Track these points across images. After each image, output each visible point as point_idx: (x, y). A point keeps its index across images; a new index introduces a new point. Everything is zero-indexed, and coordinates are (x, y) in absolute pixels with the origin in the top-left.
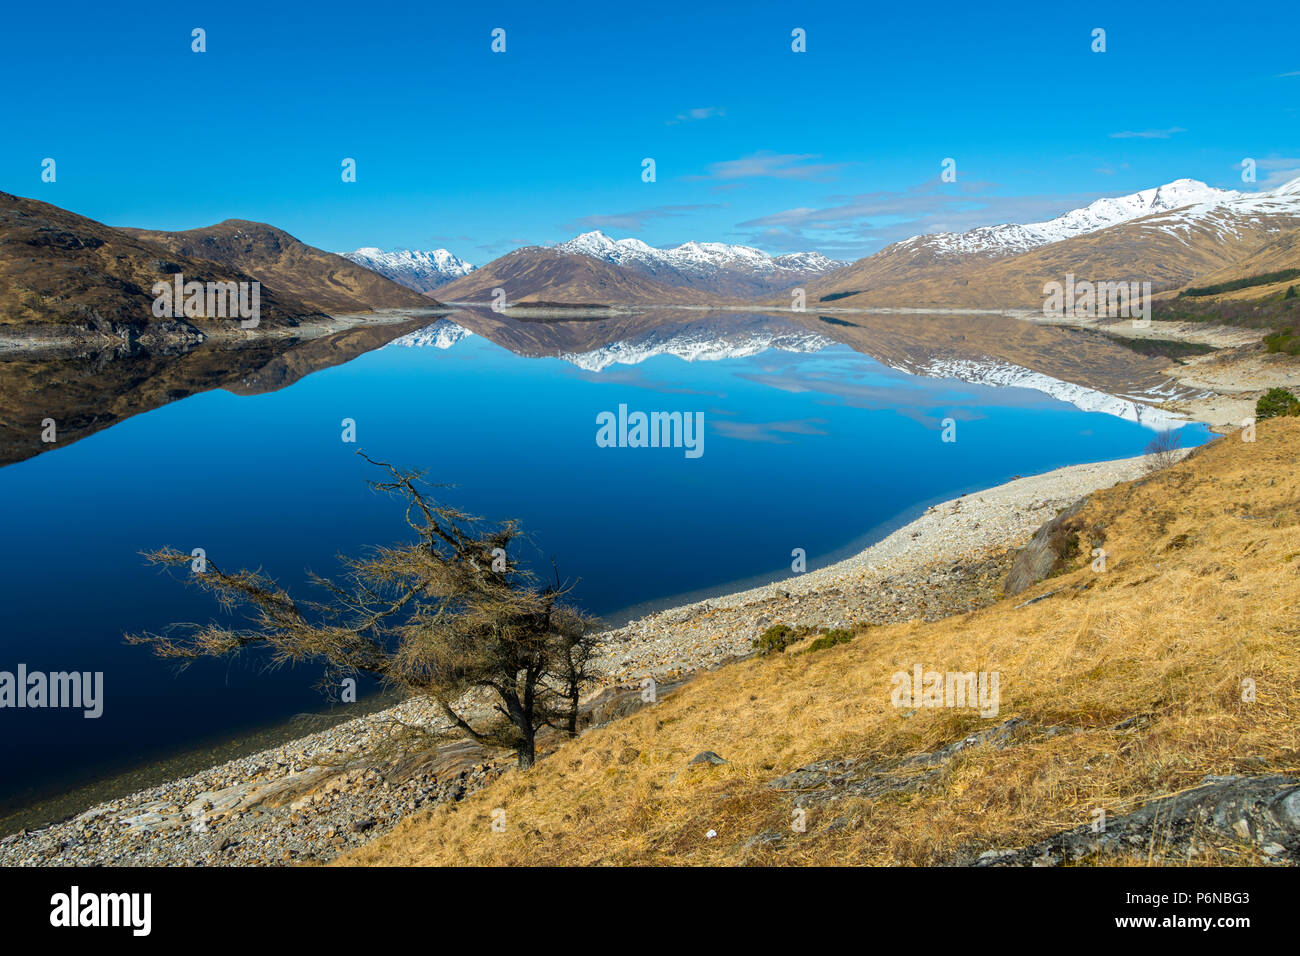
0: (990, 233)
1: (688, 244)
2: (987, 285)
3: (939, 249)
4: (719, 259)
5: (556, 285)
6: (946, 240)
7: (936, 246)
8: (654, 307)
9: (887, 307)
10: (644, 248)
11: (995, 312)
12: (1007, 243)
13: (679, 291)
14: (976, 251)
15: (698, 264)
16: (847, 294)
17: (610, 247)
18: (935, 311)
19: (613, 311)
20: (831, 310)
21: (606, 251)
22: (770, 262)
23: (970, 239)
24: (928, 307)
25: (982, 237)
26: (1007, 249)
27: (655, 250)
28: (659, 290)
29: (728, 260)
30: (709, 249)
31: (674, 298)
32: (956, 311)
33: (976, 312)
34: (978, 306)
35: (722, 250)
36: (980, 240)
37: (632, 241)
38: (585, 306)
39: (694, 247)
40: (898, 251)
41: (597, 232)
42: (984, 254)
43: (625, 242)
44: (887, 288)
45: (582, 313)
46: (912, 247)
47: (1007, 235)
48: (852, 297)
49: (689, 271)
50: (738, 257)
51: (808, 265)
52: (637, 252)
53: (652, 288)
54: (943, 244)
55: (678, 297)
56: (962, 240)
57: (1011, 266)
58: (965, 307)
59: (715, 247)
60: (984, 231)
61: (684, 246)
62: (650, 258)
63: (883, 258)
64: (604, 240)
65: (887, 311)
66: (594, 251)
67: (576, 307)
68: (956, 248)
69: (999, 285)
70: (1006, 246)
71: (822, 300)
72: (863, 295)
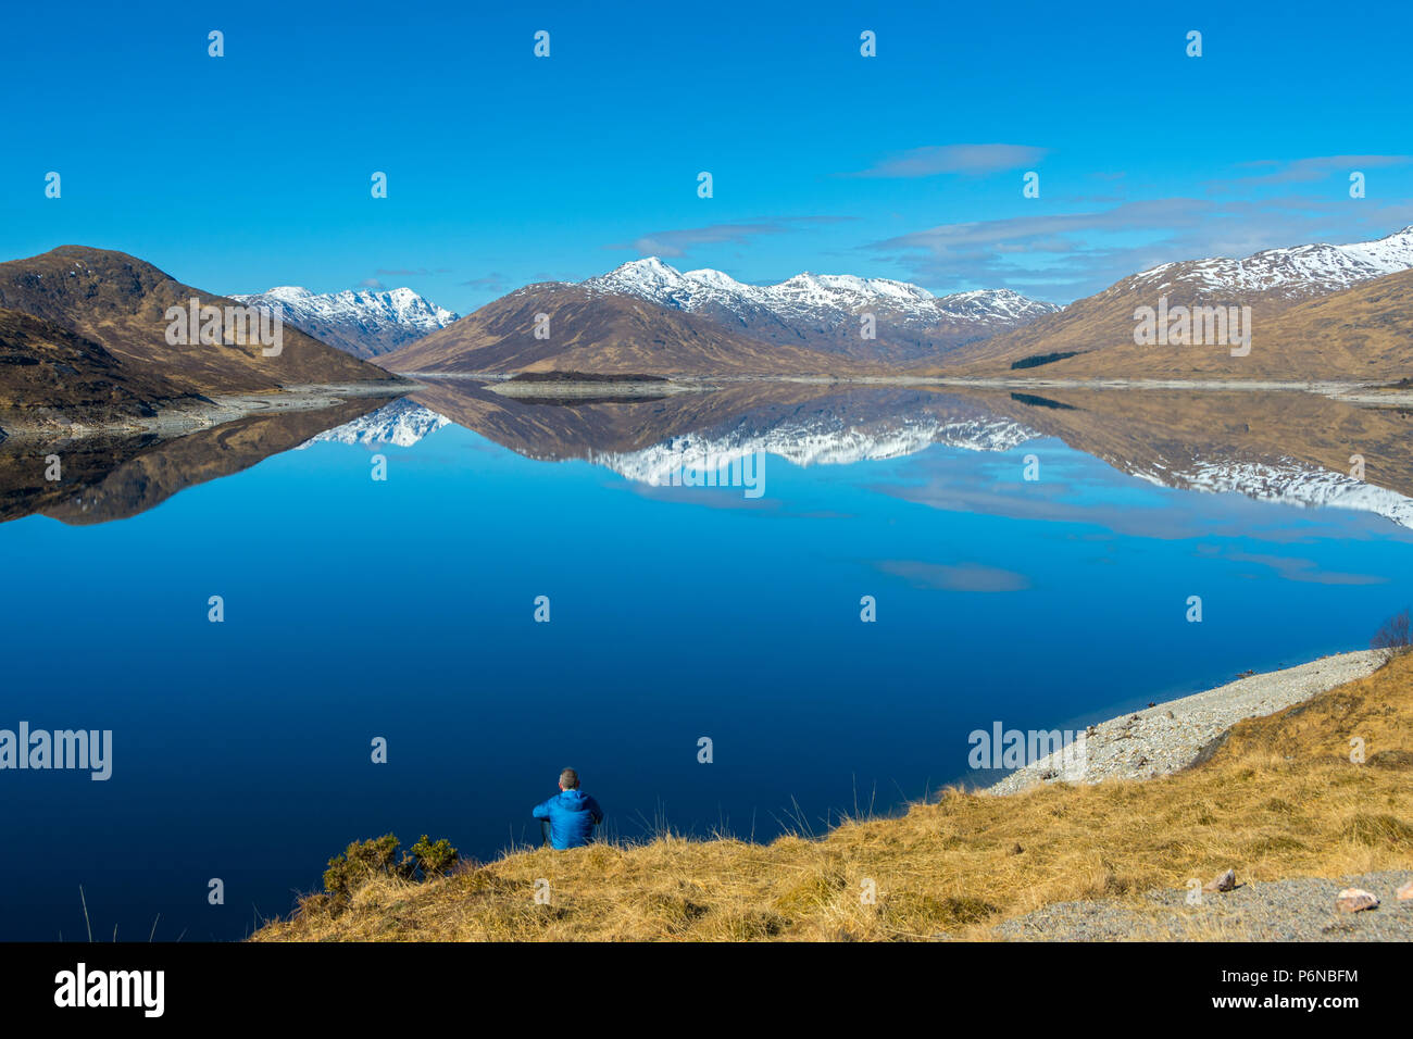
0: (1286, 258)
1: (799, 278)
2: (1284, 341)
3: (1207, 286)
4: (849, 300)
5: (584, 343)
6: (1216, 269)
7: (1200, 280)
8: (742, 378)
9: (1121, 377)
10: (729, 283)
11: (1297, 386)
12: (1314, 274)
13: (783, 353)
14: (1265, 287)
15: (815, 309)
16: (1054, 357)
17: (673, 282)
18: (1199, 385)
19: (673, 386)
20: (1029, 382)
21: (667, 290)
22: (932, 305)
23: (1254, 269)
24: (1187, 378)
25: (1273, 265)
26: (1314, 285)
27: (746, 287)
28: (753, 353)
29: (864, 302)
30: (834, 284)
31: (776, 365)
32: (1233, 385)
33: (1265, 385)
34: (1268, 375)
35: (855, 287)
36: (1270, 270)
37: (710, 273)
38: (626, 378)
39: (810, 282)
40: (1139, 289)
41: (652, 259)
42: (1276, 292)
43: (698, 274)
44: (1120, 348)
45: (622, 389)
46: (1161, 282)
47: (1313, 262)
48: (1062, 361)
49: (802, 319)
50: (880, 297)
51: (993, 309)
52: (716, 291)
53: (739, 347)
54: (1211, 276)
55: (782, 362)
56: (1241, 270)
57: (1320, 312)
58: (1247, 379)
59: (843, 281)
60: (1276, 256)
61: (793, 280)
62: (738, 299)
63: (1114, 298)
64: (663, 272)
65: (1121, 384)
66: (647, 289)
67: (612, 379)
68: (1231, 283)
69: (1301, 343)
70: (1312, 279)
71: (1015, 366)
72: (1081, 359)
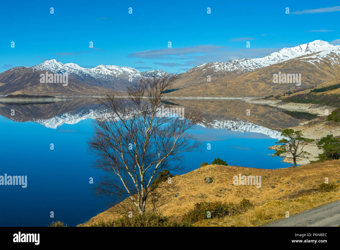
0: (238, 62)
1: (100, 66)
2: (236, 86)
3: (216, 70)
4: (115, 73)
5: (31, 86)
6: (219, 65)
7: (214, 68)
8: (81, 96)
9: (191, 96)
10: (78, 67)
11: (239, 98)
12: (245, 67)
13: (94, 89)
14: (232, 70)
15: (105, 75)
16: (173, 90)
17: (60, 67)
18: (213, 98)
19: (57, 99)
20: (165, 98)
21: (59, 69)
22: (139, 74)
23: (229, 65)
24: (209, 96)
25: (234, 64)
26: (245, 70)
27: (83, 69)
28: (85, 88)
29: (119, 74)
30: (111, 68)
31: (92, 92)
32: (222, 98)
33: (231, 98)
34: (232, 96)
35: (117, 69)
36: (233, 65)
37: (72, 64)
38: (42, 97)
39: (103, 67)
40: (197, 70)
41: (54, 60)
42: (235, 72)
43: (69, 65)
44: (192, 87)
45: (40, 100)
46: (203, 69)
47: (245, 63)
48: (175, 91)
49: (101, 79)
50: (124, 72)
51: (158, 76)
52: (74, 70)
53: (80, 87)
54: (217, 67)
55: (94, 91)
56: (225, 65)
57: (246, 78)
58: (226, 96)
59: (113, 67)
60: (235, 61)
61: (98, 67)
62: (81, 72)
63: (191, 73)
64: (58, 64)
65: (191, 98)
66: (52, 69)
67: (37, 97)
68: (223, 69)
69: (241, 86)
70: (245, 68)
72: (180, 91)
